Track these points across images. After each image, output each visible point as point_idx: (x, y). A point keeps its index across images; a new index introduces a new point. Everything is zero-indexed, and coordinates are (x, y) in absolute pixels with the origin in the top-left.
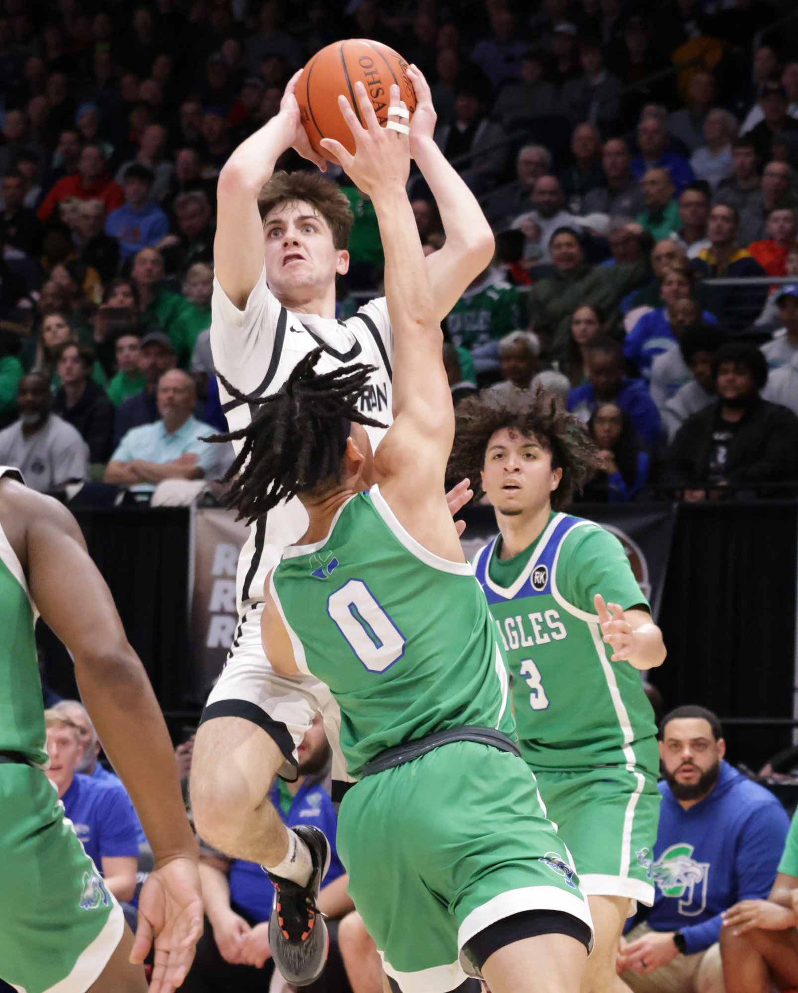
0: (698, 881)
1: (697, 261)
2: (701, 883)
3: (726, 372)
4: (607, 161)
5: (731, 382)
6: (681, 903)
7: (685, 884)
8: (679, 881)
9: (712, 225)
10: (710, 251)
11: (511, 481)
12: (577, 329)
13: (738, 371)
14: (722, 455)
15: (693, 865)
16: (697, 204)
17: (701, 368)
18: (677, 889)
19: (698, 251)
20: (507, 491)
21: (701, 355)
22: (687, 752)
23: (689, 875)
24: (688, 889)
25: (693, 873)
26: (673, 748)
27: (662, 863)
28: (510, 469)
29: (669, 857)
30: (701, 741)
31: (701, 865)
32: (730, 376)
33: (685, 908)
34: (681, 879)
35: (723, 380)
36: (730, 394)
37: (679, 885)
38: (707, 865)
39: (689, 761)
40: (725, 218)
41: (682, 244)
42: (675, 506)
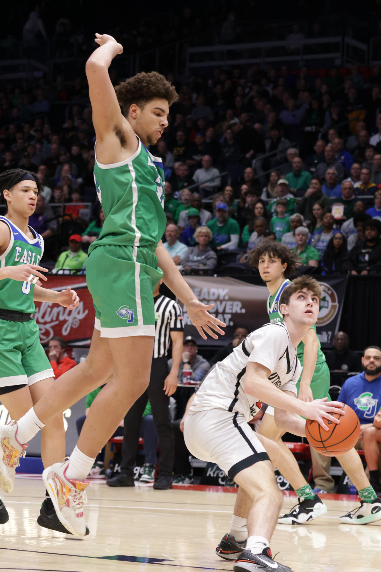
0: (373, 405)
1: (357, 188)
2: (375, 406)
3: (368, 230)
4: (326, 154)
5: (369, 233)
6: (366, 412)
7: (369, 406)
8: (366, 405)
9: (362, 177)
10: (361, 185)
11: (266, 271)
12: (314, 212)
13: (371, 229)
14: (367, 258)
15: (372, 400)
16: (357, 168)
17: (360, 228)
18: (366, 408)
19: (357, 185)
20: (265, 274)
21: (360, 223)
22: (372, 359)
23: (371, 404)
24: (370, 408)
25: (372, 403)
26: (367, 359)
27: (359, 399)
28: (265, 267)
29: (362, 397)
30: (377, 357)
31: (375, 400)
32: (369, 231)
33: (367, 415)
34: (367, 404)
35: (367, 233)
36: (369, 238)
37: (366, 406)
38: (377, 400)
39: (372, 363)
40: (366, 174)
41: (353, 183)
42: (347, 276)
